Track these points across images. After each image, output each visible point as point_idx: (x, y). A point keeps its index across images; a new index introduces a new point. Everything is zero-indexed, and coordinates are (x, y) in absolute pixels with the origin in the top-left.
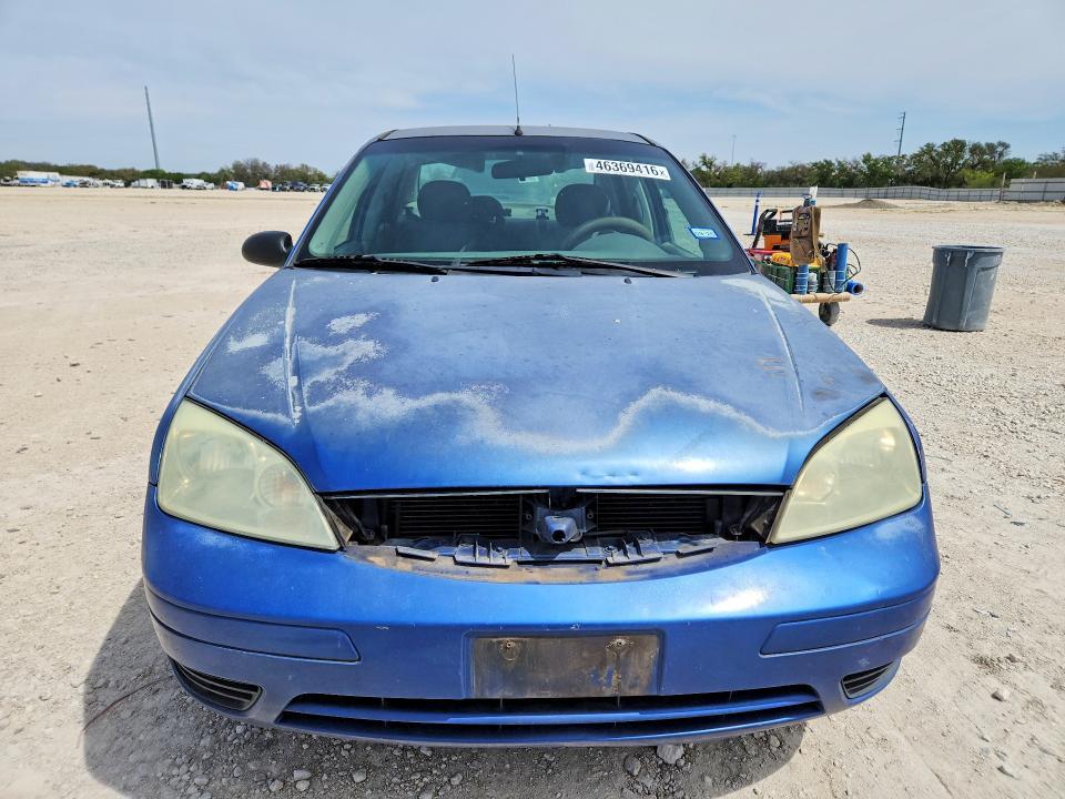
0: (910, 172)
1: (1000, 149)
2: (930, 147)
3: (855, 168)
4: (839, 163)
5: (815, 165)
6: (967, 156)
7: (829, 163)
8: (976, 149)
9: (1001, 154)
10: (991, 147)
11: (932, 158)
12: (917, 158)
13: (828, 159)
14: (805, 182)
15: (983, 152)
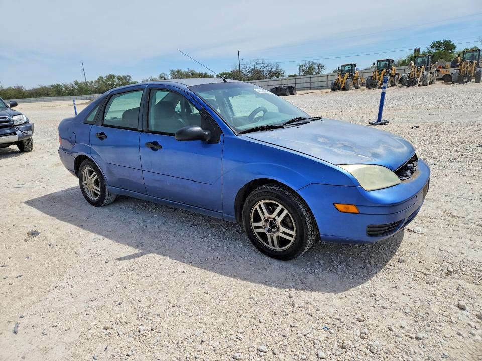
0: (96, 88)
1: (128, 78)
2: (101, 78)
3: (72, 87)
4: (64, 85)
5: (52, 86)
6: (117, 81)
7: (59, 86)
8: (119, 78)
9: (129, 80)
10: (125, 77)
11: (104, 82)
12: (97, 82)
13: (58, 84)
14: (49, 94)
15: (122, 79)
